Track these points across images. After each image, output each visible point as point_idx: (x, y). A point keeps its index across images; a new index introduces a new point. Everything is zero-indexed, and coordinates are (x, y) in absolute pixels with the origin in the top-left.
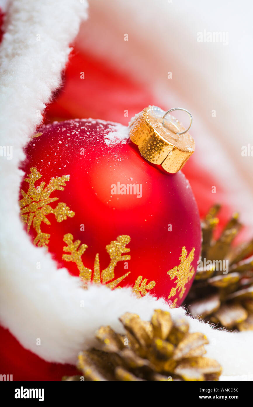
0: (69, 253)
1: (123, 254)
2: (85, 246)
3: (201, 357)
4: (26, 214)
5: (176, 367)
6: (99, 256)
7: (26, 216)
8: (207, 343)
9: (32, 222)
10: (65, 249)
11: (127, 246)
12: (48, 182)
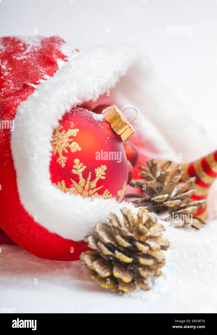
0: (76, 169)
1: (102, 175)
2: (85, 167)
3: (160, 237)
4: (54, 145)
5: (146, 240)
6: (91, 173)
7: (54, 146)
8: (164, 230)
9: (57, 150)
10: (74, 166)
11: (105, 172)
12: (67, 131)
